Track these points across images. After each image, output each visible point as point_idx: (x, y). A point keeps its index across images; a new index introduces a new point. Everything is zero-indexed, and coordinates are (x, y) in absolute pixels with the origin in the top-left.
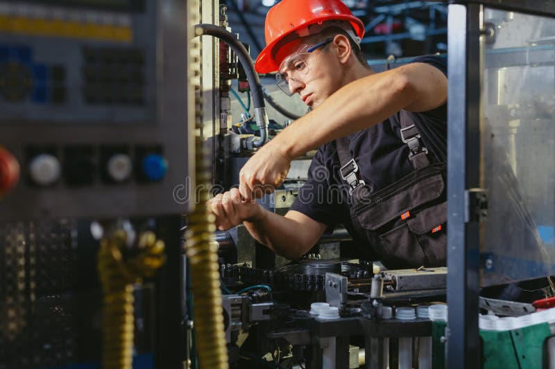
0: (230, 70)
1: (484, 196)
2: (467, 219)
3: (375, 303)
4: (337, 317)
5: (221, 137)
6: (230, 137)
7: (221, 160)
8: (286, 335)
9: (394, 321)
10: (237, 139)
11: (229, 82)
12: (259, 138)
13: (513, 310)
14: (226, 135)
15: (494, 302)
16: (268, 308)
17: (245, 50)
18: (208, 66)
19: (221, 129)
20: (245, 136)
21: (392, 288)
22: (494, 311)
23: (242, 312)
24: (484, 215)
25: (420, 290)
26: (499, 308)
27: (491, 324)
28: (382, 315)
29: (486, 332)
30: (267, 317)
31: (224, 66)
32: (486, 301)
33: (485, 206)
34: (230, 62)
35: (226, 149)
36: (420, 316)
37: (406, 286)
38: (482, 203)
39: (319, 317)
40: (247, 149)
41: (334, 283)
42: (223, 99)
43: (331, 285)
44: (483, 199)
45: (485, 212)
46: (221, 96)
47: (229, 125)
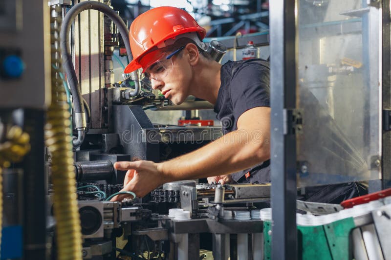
0: (112, 39)
1: (299, 113)
2: (285, 132)
3: (218, 207)
4: (189, 219)
5: (105, 90)
6: (112, 90)
7: (106, 108)
8: (149, 232)
9: (233, 221)
10: (118, 91)
11: (112, 48)
12: (134, 90)
13: (326, 210)
14: (109, 88)
15: (311, 205)
16: (135, 211)
17: (124, 24)
18: (95, 35)
19: (105, 84)
20: (124, 89)
21: (233, 197)
22: (311, 212)
23: (113, 214)
24: (299, 129)
25: (254, 198)
26: (316, 210)
27: (308, 221)
28: (224, 216)
29: (305, 227)
30: (134, 219)
31: (108, 36)
32: (305, 204)
33: (300, 121)
34: (112, 33)
35: (109, 99)
36: (254, 217)
37: (244, 194)
38: (298, 120)
39: (175, 219)
40: (125, 98)
41: (186, 193)
42: (107, 61)
43: (184, 194)
44: (298, 116)
45: (300, 127)
46: (105, 59)
47: (112, 81)
